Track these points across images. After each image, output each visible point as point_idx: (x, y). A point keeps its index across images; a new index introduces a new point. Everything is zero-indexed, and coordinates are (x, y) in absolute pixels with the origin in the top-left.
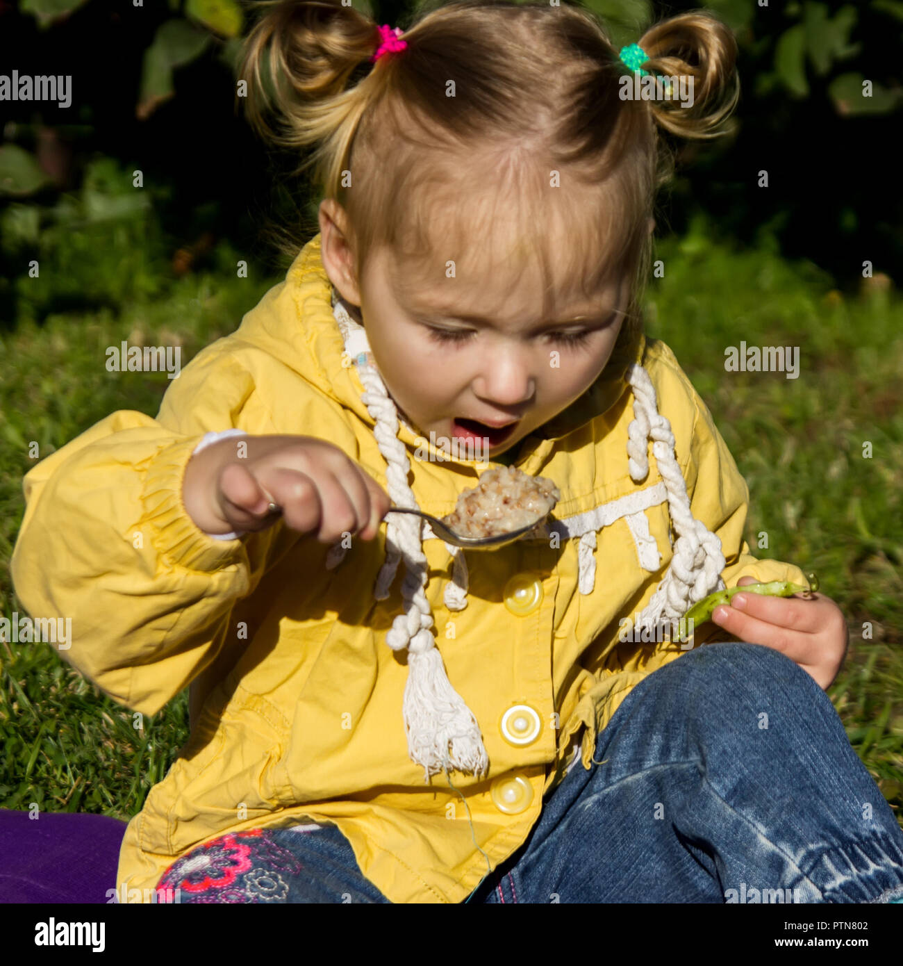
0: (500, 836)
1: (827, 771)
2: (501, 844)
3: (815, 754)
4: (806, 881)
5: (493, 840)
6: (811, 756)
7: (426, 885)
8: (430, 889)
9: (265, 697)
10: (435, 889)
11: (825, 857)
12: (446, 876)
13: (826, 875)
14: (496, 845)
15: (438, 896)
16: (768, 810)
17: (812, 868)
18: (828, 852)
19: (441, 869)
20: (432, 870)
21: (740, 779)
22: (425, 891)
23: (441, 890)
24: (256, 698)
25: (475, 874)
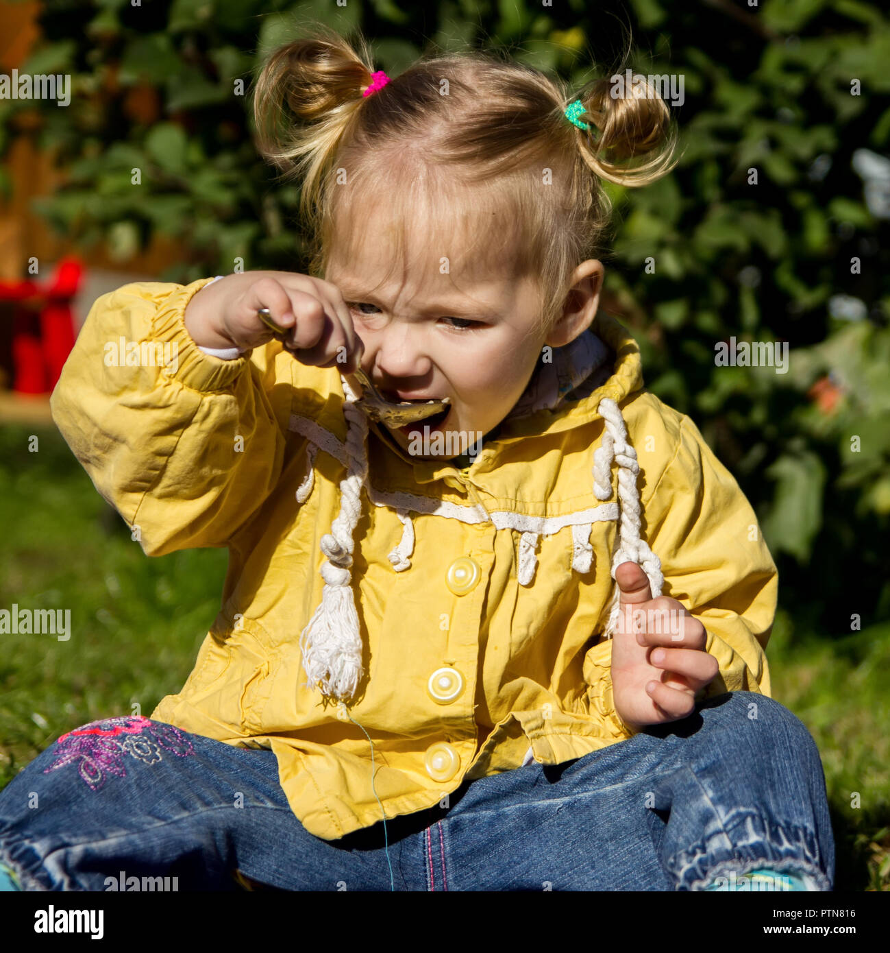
0: (418, 795)
1: (789, 778)
2: (413, 801)
3: (785, 766)
4: (725, 835)
5: (410, 796)
6: (782, 767)
7: (327, 808)
8: (329, 812)
9: (257, 620)
10: (333, 813)
11: (749, 820)
12: (348, 807)
13: (742, 834)
14: (409, 800)
15: (334, 821)
16: (722, 781)
17: (735, 827)
18: (753, 817)
19: (346, 799)
20: (337, 797)
21: (714, 761)
22: (323, 812)
23: (338, 817)
24: (251, 621)
25: (375, 815)
